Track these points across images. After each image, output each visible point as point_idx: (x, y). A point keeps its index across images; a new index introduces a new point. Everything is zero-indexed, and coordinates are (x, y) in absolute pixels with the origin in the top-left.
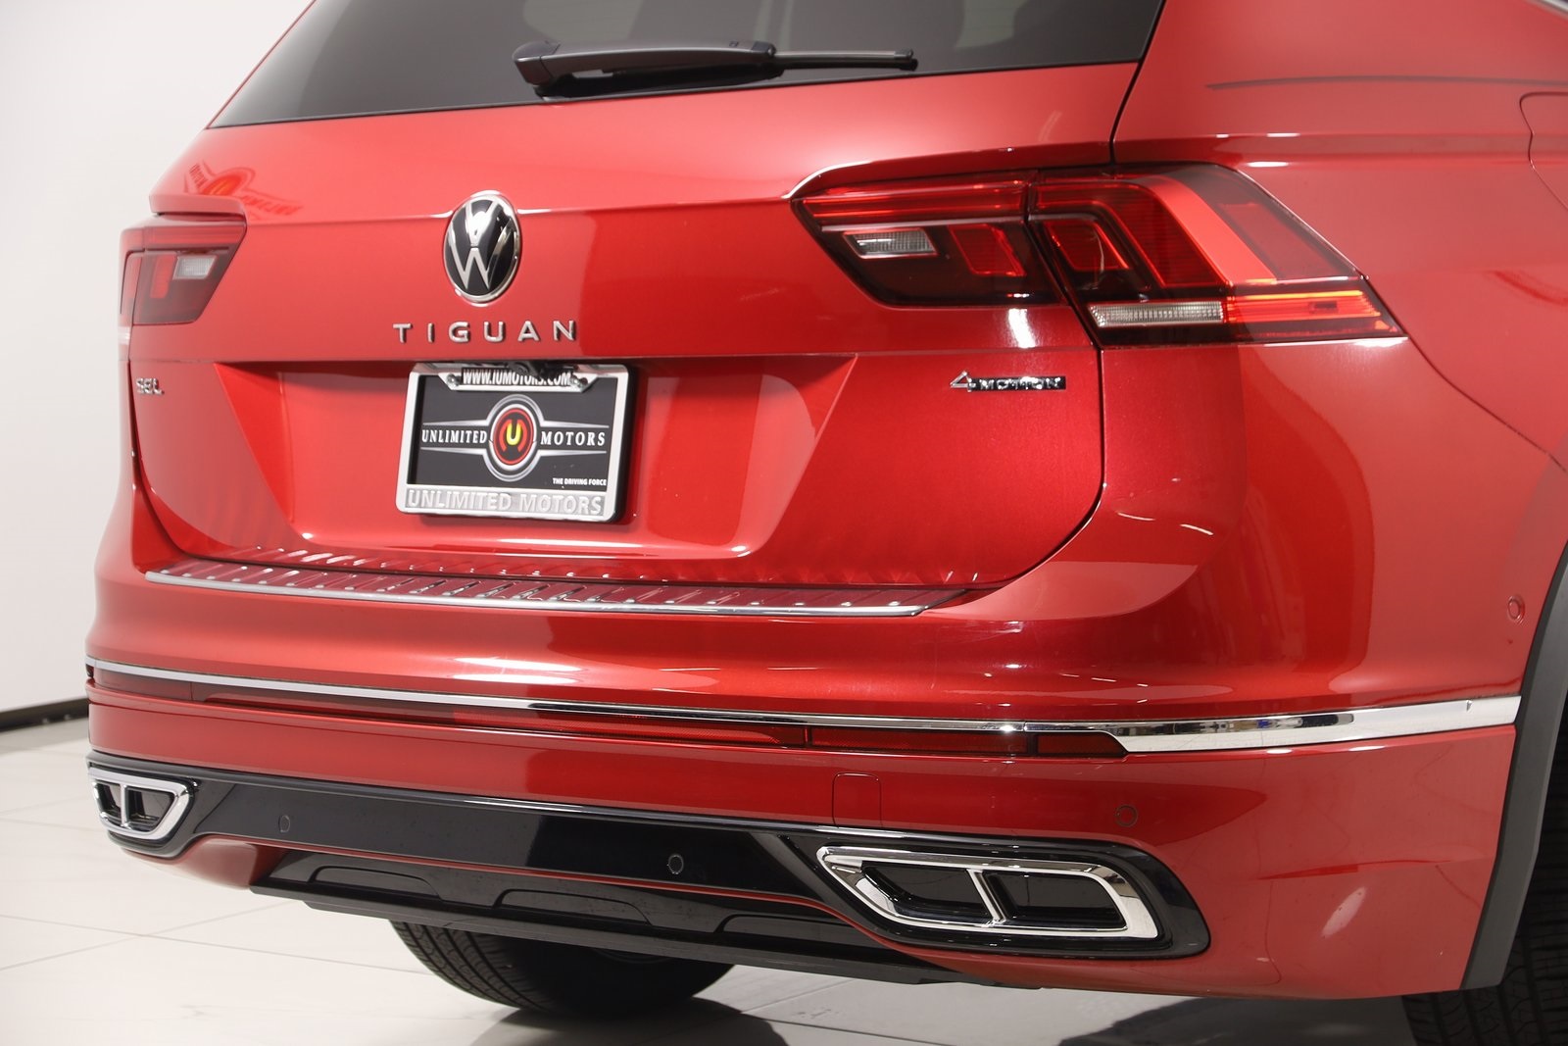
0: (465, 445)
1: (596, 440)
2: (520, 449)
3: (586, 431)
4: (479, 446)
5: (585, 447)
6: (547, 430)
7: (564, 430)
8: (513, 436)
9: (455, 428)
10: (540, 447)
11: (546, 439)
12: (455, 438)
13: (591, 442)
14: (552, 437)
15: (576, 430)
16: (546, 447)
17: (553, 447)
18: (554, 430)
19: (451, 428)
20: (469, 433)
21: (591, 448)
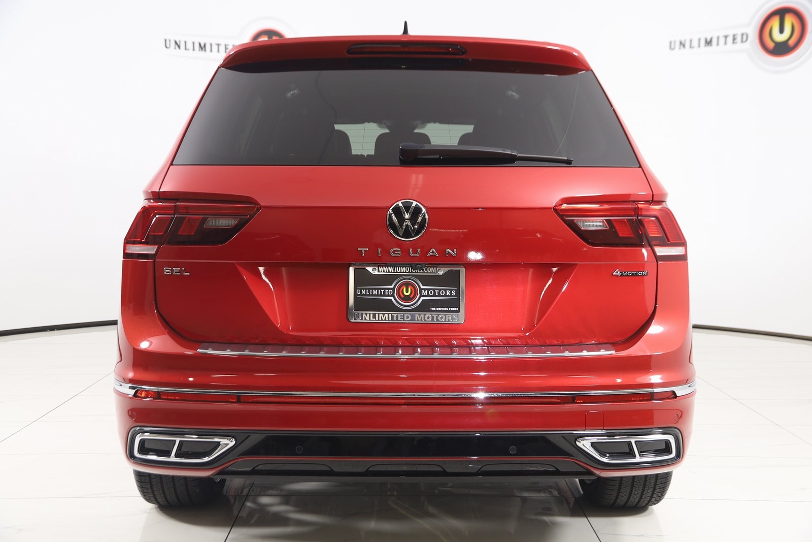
0: (381, 295)
1: (451, 293)
2: (411, 296)
3: (445, 290)
4: (388, 295)
5: (445, 296)
6: (425, 290)
7: (434, 290)
8: (407, 292)
9: (375, 289)
10: (421, 296)
11: (424, 293)
12: (375, 292)
13: (448, 293)
14: (426, 293)
15: (440, 290)
16: (425, 296)
17: (429, 296)
18: (428, 290)
19: (372, 289)
20: (383, 291)
21: (448, 296)
